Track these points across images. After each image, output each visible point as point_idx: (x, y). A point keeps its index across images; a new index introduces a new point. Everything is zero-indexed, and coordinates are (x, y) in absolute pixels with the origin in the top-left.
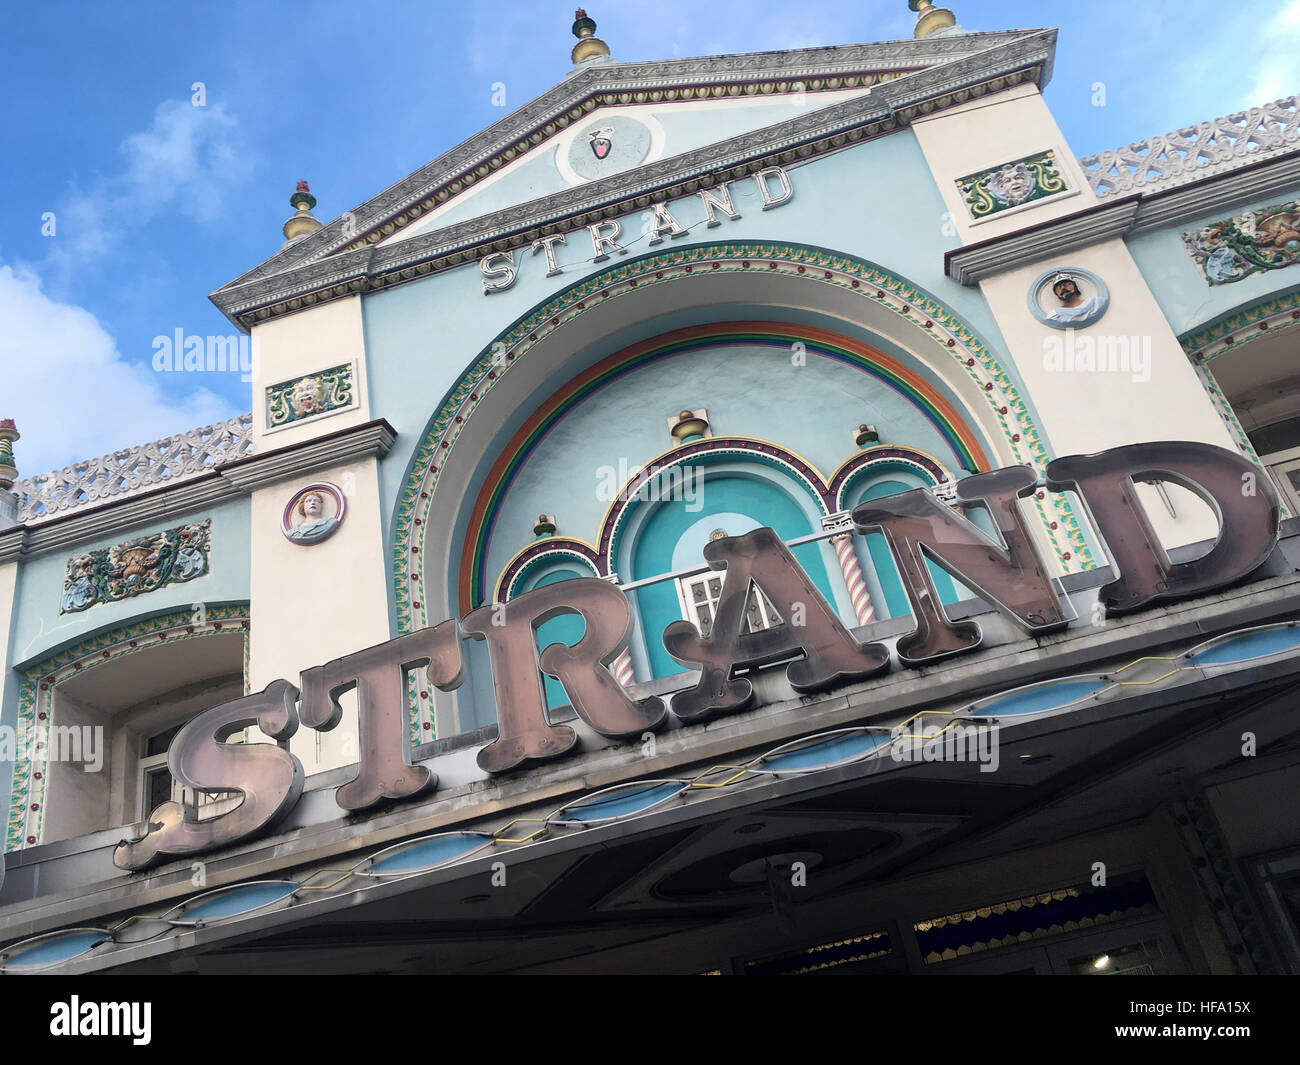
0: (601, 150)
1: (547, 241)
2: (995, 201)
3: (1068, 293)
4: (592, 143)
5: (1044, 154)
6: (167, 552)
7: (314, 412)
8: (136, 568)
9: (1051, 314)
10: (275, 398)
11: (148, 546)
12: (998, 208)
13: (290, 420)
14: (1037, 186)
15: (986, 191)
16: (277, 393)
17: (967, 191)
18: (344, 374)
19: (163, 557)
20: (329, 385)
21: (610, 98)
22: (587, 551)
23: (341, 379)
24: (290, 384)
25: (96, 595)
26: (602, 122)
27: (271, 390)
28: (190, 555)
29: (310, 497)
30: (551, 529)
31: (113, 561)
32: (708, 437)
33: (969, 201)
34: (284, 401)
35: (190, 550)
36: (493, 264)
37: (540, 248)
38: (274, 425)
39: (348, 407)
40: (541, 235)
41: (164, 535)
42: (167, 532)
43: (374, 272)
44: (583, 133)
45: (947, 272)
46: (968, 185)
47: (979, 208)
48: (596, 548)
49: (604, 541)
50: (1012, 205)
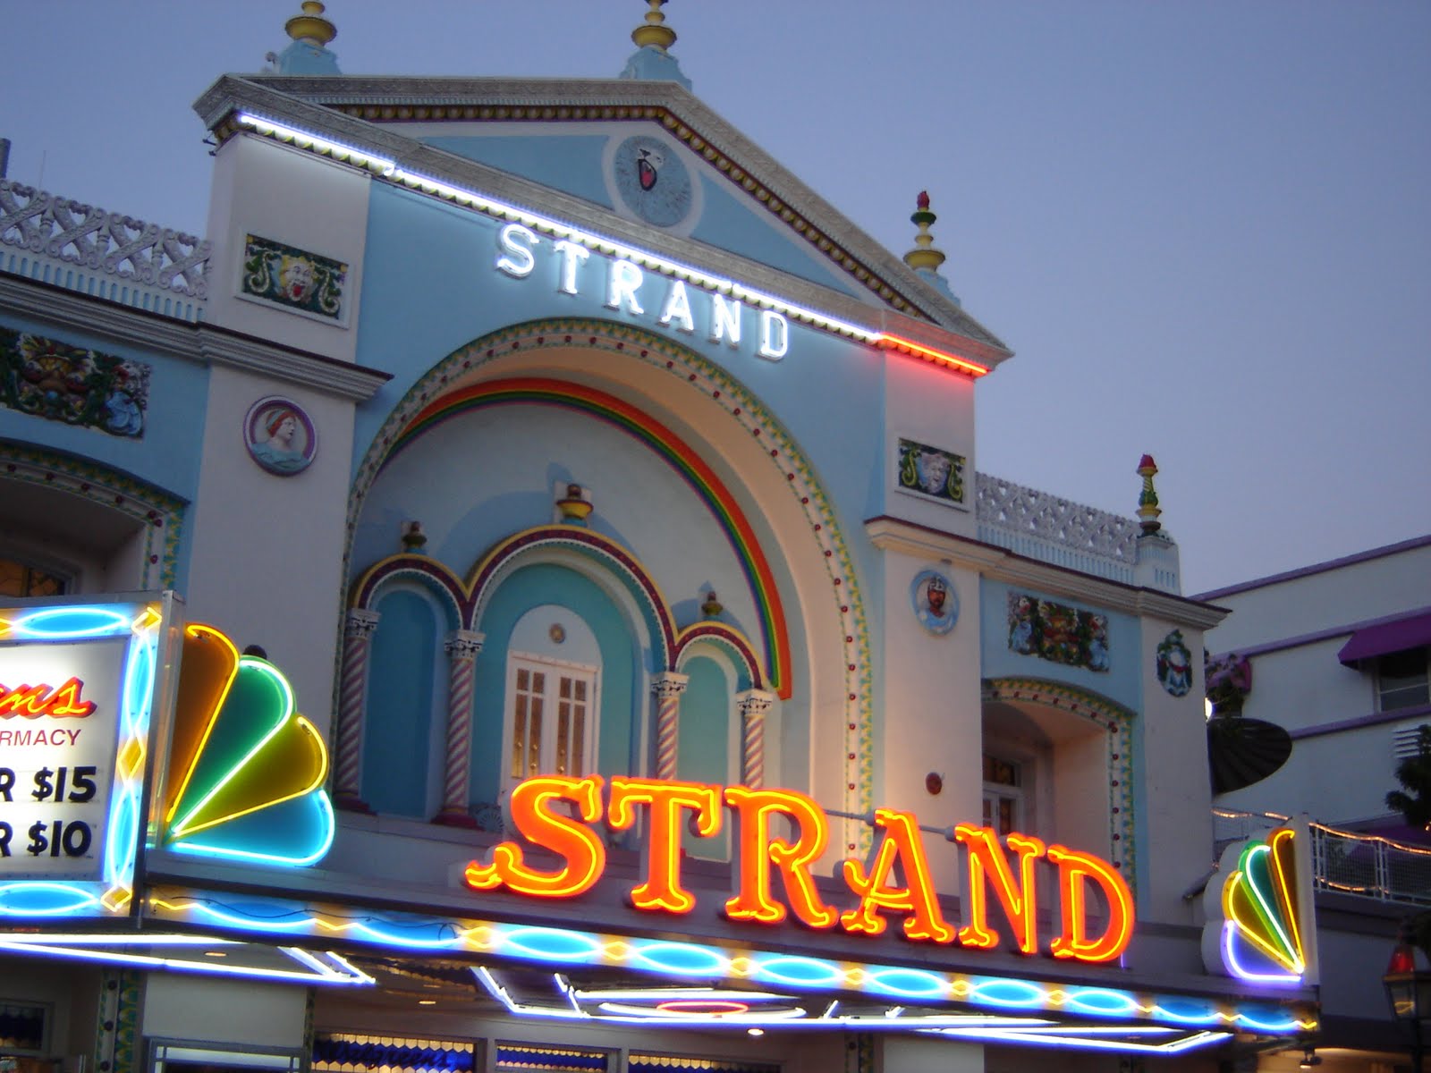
0: (646, 177)
2: (918, 477)
4: (640, 162)
5: (959, 459)
6: (98, 384)
7: (298, 304)
8: (54, 383)
9: (923, 615)
10: (253, 253)
11: (68, 356)
12: (919, 486)
13: (265, 295)
14: (945, 486)
15: (916, 464)
16: (256, 248)
18: (336, 272)
19: (88, 386)
20: (319, 276)
21: (670, 121)
22: (458, 592)
23: (334, 277)
24: (273, 245)
26: (654, 143)
27: (251, 240)
28: (127, 402)
30: (423, 544)
33: (901, 464)
34: (264, 265)
35: (127, 397)
38: (249, 290)
41: (92, 355)
42: (96, 353)
44: (635, 141)
46: (905, 448)
47: (907, 478)
48: (468, 593)
49: (476, 589)
50: (926, 491)
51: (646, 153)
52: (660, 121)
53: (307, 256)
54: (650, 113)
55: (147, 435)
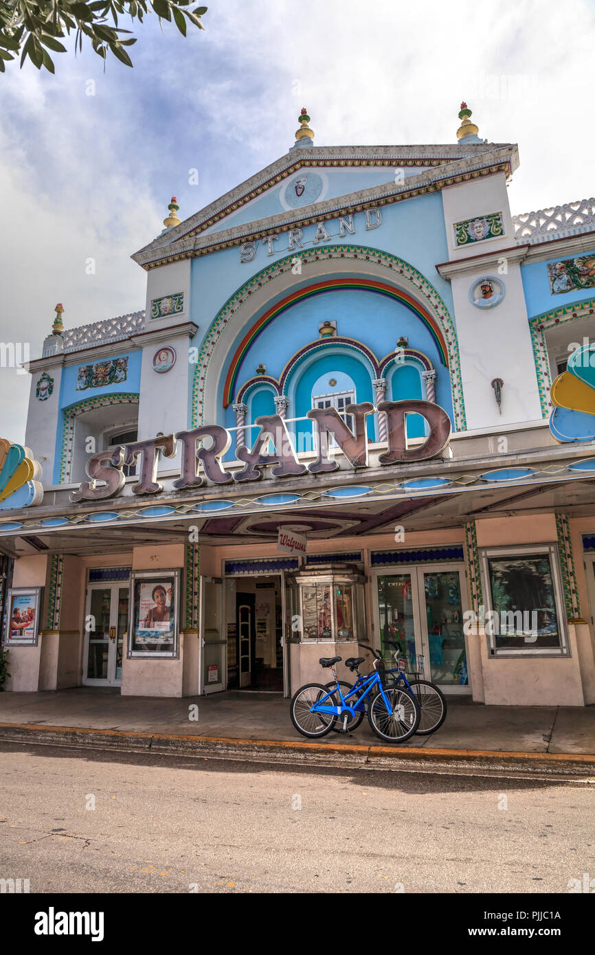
0: (300, 191)
1: (270, 238)
2: (469, 236)
3: (487, 292)
4: (296, 187)
5: (498, 214)
6: (113, 370)
7: (168, 314)
8: (102, 375)
9: (477, 302)
10: (154, 305)
11: (106, 365)
12: (470, 241)
13: (159, 316)
14: (489, 232)
15: (466, 231)
16: (155, 303)
17: (458, 229)
18: (181, 296)
19: (111, 372)
20: (175, 301)
21: (307, 163)
22: (275, 384)
23: (179, 299)
24: (160, 300)
25: (89, 384)
26: (302, 176)
27: (153, 302)
28: (120, 372)
29: (163, 354)
30: (263, 371)
31: (94, 371)
32: (335, 336)
33: (457, 236)
34: (158, 307)
35: (120, 369)
36: (246, 248)
37: (267, 242)
38: (153, 318)
39: (181, 313)
40: (268, 235)
43: (196, 249)
44: (294, 180)
45: (438, 272)
46: (459, 227)
47: (461, 240)
48: (279, 383)
49: (283, 380)
50: (476, 240)
51: (298, 182)
52: (302, 166)
53: (168, 297)
54: (298, 166)
55: (128, 379)
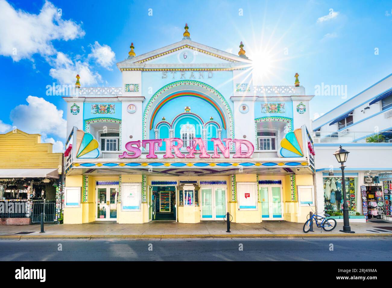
0: (185, 57)
1: (173, 72)
2: (240, 89)
3: (244, 108)
4: (184, 55)
6: (108, 108)
7: (133, 91)
9: (241, 111)
11: (104, 106)
12: (240, 91)
13: (128, 91)
14: (246, 89)
15: (239, 87)
17: (237, 86)
18: (138, 86)
19: (107, 109)
20: (135, 87)
22: (169, 124)
23: (137, 86)
25: (97, 112)
26: (186, 51)
27: (125, 85)
28: (112, 110)
29: (131, 106)
30: (165, 119)
31: (99, 107)
32: (190, 112)
34: (128, 87)
36: (164, 73)
38: (126, 91)
39: (138, 92)
42: (108, 104)
43: (144, 68)
45: (230, 99)
47: (238, 90)
48: (171, 124)
49: (172, 124)
50: (242, 91)
51: (184, 53)
53: (133, 85)
54: (185, 47)
